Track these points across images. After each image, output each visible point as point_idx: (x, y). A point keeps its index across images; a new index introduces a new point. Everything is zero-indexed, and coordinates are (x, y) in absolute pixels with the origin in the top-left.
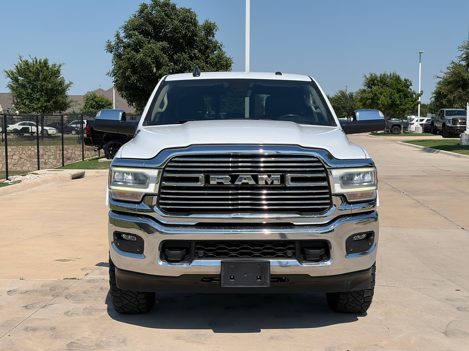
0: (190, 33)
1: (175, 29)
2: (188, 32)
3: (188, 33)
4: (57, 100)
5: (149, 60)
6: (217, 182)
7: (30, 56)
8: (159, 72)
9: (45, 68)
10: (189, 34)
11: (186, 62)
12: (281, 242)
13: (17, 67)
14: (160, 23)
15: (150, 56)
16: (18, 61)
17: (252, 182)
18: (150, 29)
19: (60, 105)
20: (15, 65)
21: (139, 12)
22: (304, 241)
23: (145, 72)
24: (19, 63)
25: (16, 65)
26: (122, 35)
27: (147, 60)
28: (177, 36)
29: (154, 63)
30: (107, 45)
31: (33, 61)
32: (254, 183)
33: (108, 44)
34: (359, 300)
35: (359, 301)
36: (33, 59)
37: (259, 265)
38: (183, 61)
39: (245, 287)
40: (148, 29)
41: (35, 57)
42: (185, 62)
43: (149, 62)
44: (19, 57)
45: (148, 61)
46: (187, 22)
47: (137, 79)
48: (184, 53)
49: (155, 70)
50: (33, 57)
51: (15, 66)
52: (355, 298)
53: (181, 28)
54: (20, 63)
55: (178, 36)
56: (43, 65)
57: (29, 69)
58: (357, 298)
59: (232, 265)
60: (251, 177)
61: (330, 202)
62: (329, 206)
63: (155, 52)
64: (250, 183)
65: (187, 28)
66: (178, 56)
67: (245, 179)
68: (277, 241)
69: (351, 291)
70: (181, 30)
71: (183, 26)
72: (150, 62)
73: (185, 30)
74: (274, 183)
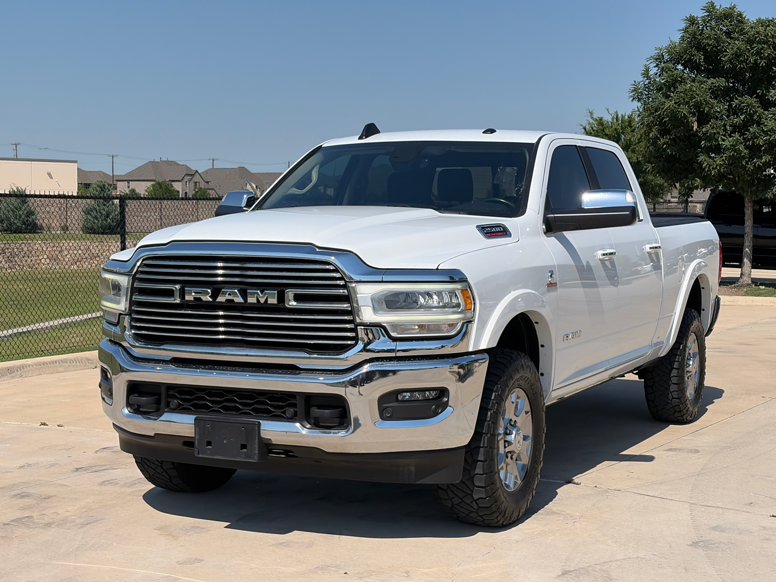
0: (765, 61)
1: (737, 55)
2: (760, 59)
3: (760, 61)
4: (646, 180)
5: (684, 110)
6: (194, 298)
7: (608, 110)
8: (704, 130)
9: (629, 130)
10: (762, 62)
11: (752, 111)
12: (278, 394)
13: (585, 128)
14: (712, 48)
15: (687, 103)
16: (587, 120)
17: (239, 299)
18: (699, 57)
19: (653, 188)
20: (582, 125)
21: (683, 31)
22: (315, 395)
23: (680, 130)
24: (589, 123)
25: (584, 125)
26: (653, 71)
27: (681, 110)
28: (740, 66)
29: (696, 114)
30: (632, 89)
31: (613, 119)
32: (242, 301)
33: (634, 88)
34: (468, 502)
35: (468, 504)
36: (613, 115)
37: (243, 427)
38: (747, 109)
39: (224, 458)
40: (694, 58)
41: (617, 112)
42: (750, 111)
43: (684, 114)
44: (589, 114)
45: (682, 112)
46: (759, 42)
47: (669, 143)
48: (749, 96)
49: (695, 127)
50: (612, 111)
51: (582, 127)
52: (461, 499)
53: (747, 54)
54: (591, 122)
55: (742, 66)
56: (627, 124)
57: (603, 131)
58: (464, 500)
59: (208, 424)
60: (237, 293)
61: (355, 335)
62: (355, 342)
63: (696, 96)
64: (236, 301)
65: (758, 53)
66: (740, 101)
67: (229, 294)
68: (273, 392)
69: (417, 483)
70: (747, 56)
71: (752, 49)
72: (686, 113)
73: (754, 56)
74: (269, 302)
